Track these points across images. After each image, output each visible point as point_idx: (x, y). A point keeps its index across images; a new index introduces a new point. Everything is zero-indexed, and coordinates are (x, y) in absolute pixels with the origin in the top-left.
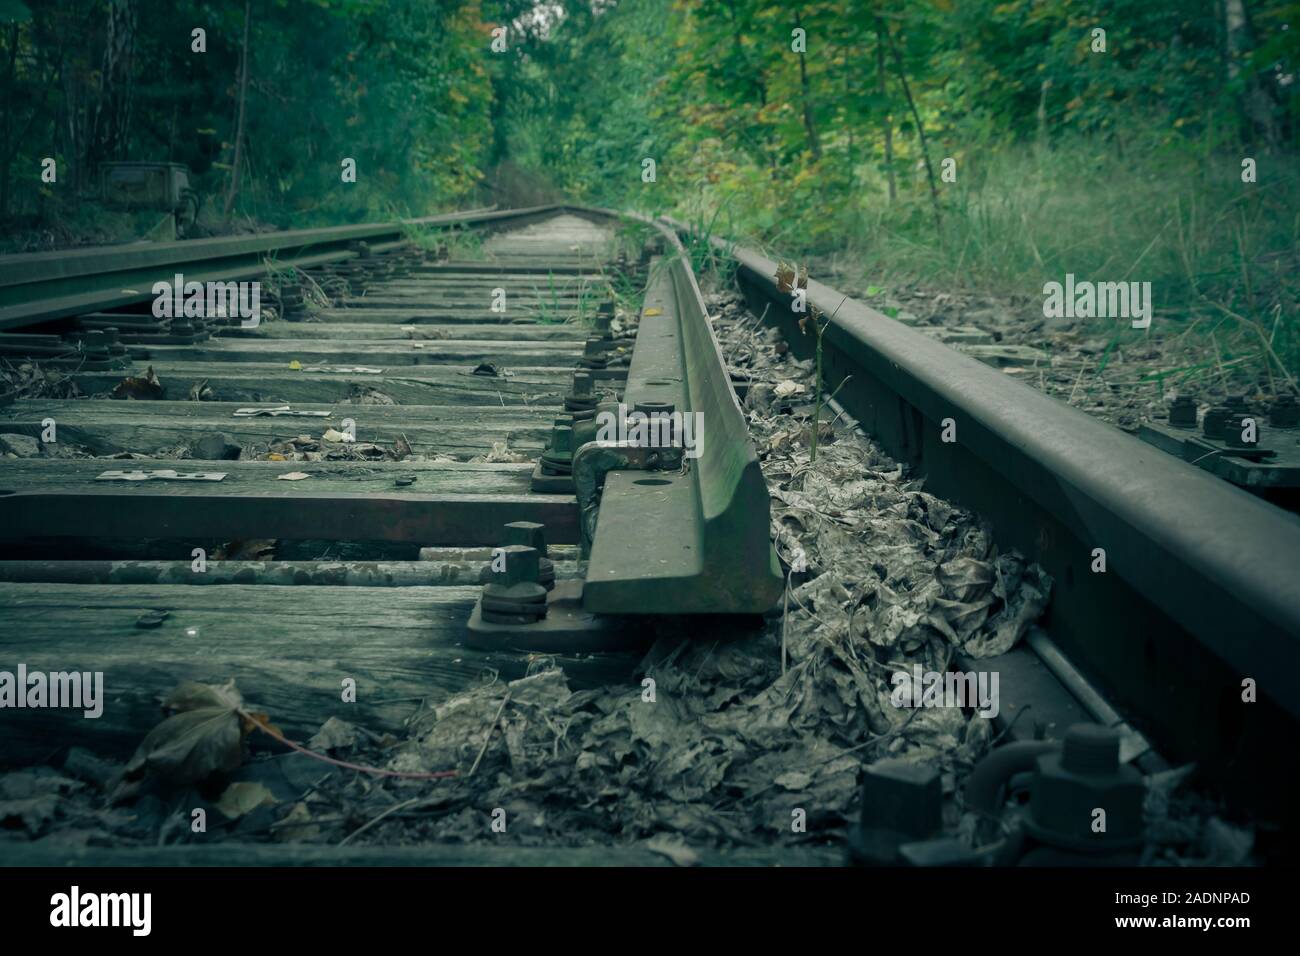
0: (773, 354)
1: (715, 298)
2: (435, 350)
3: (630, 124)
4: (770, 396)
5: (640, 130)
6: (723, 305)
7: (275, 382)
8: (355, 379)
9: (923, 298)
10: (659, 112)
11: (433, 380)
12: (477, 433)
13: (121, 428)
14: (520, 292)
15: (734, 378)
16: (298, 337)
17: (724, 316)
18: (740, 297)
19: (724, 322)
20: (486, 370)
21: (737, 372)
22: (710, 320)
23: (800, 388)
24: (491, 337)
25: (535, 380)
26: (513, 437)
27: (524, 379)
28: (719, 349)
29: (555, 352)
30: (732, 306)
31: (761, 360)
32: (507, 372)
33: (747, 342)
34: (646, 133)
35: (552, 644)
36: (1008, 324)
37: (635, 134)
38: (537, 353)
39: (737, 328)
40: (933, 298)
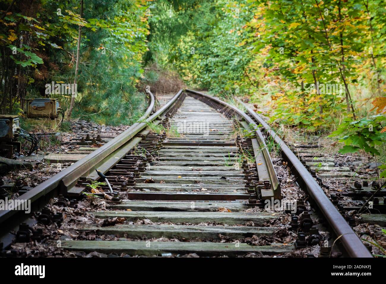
0: (288, 174)
1: (275, 159)
2: (205, 174)
3: (227, 49)
4: (286, 182)
5: (233, 52)
6: (277, 161)
7: (178, 180)
8: (196, 180)
9: (343, 157)
10: (243, 43)
11: (213, 180)
12: (230, 189)
13: (163, 188)
14: (210, 154)
15: (279, 179)
16: (162, 170)
17: (277, 164)
18: (282, 159)
19: (278, 166)
20: (224, 178)
21: (280, 177)
22: (274, 166)
23: (291, 180)
24: (214, 170)
25: (235, 180)
26: (237, 190)
27: (233, 180)
28: (276, 173)
29: (235, 174)
30: (280, 162)
31: (285, 175)
32: (228, 178)
33: (282, 172)
34: (235, 54)
35: (257, 205)
36: (361, 166)
37: (230, 55)
38: (231, 174)
39: (280, 168)
40: (346, 157)
